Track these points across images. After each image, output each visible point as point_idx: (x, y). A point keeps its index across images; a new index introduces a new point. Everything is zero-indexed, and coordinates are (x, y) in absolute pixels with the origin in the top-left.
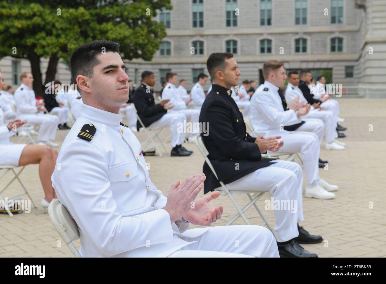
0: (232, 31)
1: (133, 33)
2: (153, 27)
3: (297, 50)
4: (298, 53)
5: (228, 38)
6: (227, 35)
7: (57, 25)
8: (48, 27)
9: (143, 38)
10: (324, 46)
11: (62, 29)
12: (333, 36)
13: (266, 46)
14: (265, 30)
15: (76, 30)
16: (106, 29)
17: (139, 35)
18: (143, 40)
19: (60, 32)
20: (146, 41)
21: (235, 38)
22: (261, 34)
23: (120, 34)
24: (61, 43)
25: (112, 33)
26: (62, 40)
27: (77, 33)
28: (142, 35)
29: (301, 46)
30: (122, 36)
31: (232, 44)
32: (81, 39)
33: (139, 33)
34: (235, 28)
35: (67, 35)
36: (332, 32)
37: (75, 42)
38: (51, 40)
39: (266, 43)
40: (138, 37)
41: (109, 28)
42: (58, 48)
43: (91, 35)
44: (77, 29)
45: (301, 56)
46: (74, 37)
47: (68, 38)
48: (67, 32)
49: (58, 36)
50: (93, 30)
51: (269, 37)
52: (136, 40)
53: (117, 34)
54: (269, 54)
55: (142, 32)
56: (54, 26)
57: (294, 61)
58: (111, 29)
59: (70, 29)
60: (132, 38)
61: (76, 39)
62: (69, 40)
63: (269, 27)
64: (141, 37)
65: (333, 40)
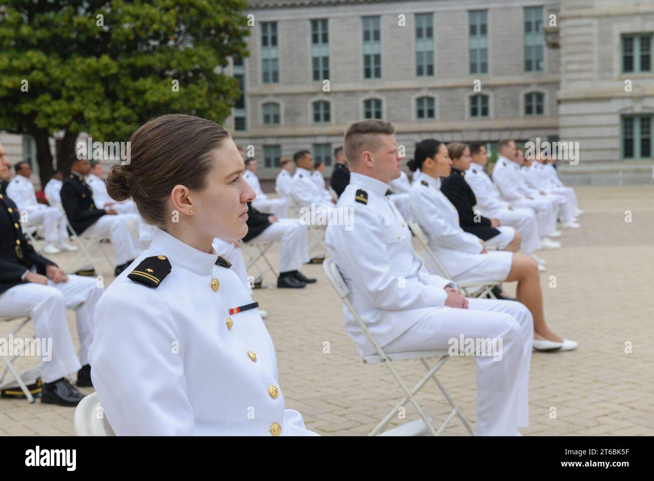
0: (373, 85)
1: (186, 94)
2: (218, 84)
3: (474, 112)
4: (475, 118)
5: (367, 97)
6: (365, 92)
7: (68, 82)
8: (55, 86)
9: (201, 100)
10: (515, 105)
11: (75, 89)
12: (529, 90)
13: (426, 108)
14: (425, 82)
15: (97, 90)
16: (142, 88)
17: (194, 95)
18: (202, 103)
19: (73, 93)
20: (206, 105)
21: (378, 96)
22: (418, 89)
23: (164, 95)
24: (74, 110)
25: (152, 94)
26: (76, 105)
27: (99, 95)
28: (200, 96)
29: (479, 106)
30: (167, 98)
31: (373, 105)
32: (107, 102)
33: (195, 92)
34: (378, 80)
35: (83, 98)
36: (527, 85)
37: (95, 108)
38: (60, 105)
39: (425, 102)
40: (194, 99)
41: (148, 86)
42: (70, 118)
43: (122, 97)
44: (99, 88)
45: (480, 122)
46: (94, 101)
47: (86, 101)
48: (84, 93)
49: (70, 99)
50: (125, 89)
51: (431, 94)
52: (190, 103)
53: (160, 96)
54: (431, 119)
55: (199, 92)
56: (63, 84)
57: (469, 130)
58: (151, 88)
59: (89, 89)
60: (184, 101)
61: (98, 104)
62: (87, 105)
63: (430, 78)
64: (198, 99)
65: (528, 97)
